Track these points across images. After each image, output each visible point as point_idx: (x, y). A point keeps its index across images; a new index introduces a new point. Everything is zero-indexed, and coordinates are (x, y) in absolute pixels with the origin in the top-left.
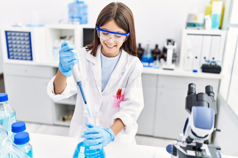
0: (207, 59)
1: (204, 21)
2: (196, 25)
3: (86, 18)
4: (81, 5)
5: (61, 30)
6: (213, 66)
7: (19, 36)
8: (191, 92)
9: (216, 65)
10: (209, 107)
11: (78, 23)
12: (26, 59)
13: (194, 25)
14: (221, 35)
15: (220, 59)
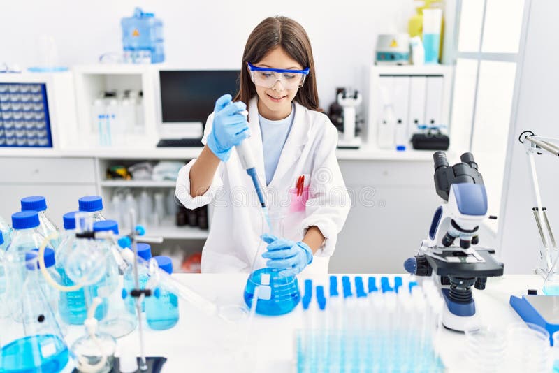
0: (421, 123)
1: (411, 47)
2: (396, 56)
3: (162, 49)
4: (151, 21)
5: (103, 78)
6: (434, 136)
7: (18, 92)
8: (441, 164)
9: (439, 133)
10: (474, 182)
11: (148, 60)
12: (37, 146)
13: (392, 57)
14: (444, 74)
15: (445, 122)
